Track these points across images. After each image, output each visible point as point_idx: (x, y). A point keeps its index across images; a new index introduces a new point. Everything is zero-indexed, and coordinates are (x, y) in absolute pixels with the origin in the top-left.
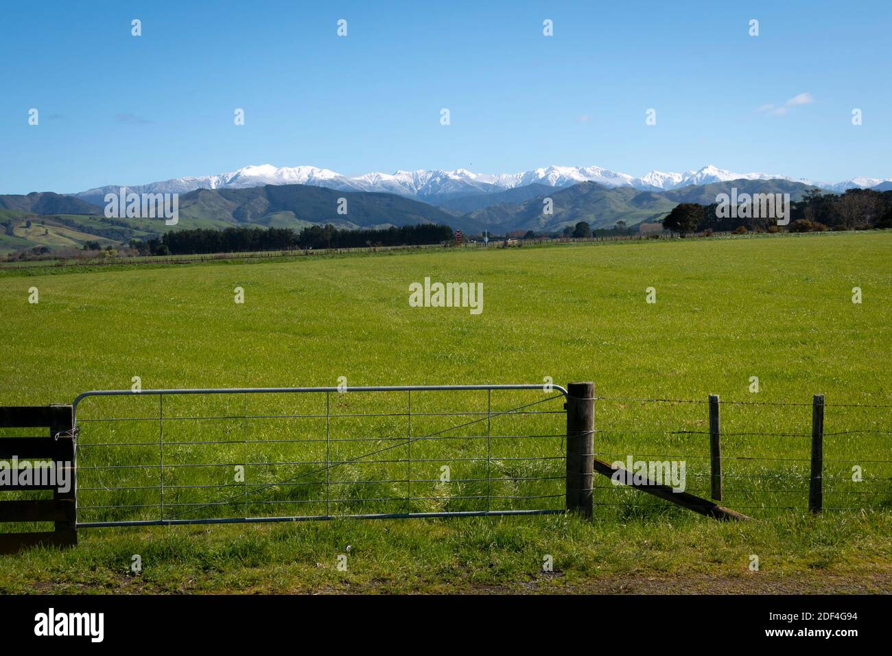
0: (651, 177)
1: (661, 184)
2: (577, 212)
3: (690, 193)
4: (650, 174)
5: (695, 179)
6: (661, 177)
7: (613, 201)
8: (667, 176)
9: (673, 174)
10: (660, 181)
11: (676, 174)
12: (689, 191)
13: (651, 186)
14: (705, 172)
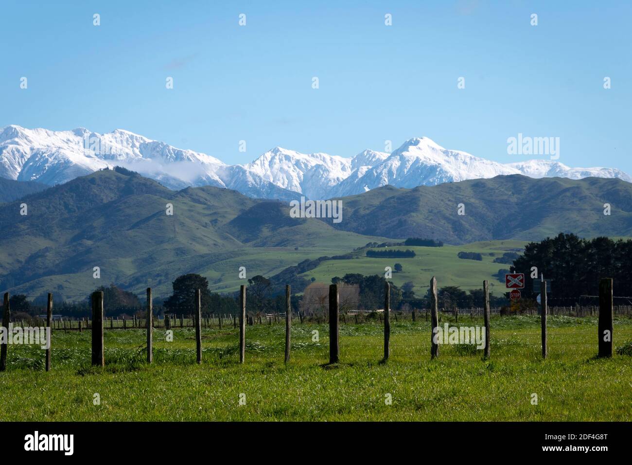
0: (271, 163)
1: (296, 182)
2: (89, 251)
3: (381, 207)
4: (269, 155)
5: (385, 171)
6: (297, 163)
7: (182, 224)
8: (313, 162)
9: (327, 157)
10: (294, 175)
11: (337, 158)
12: (376, 202)
13: (271, 186)
14: (412, 153)
